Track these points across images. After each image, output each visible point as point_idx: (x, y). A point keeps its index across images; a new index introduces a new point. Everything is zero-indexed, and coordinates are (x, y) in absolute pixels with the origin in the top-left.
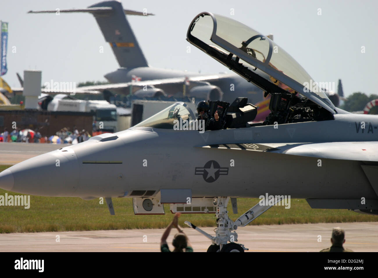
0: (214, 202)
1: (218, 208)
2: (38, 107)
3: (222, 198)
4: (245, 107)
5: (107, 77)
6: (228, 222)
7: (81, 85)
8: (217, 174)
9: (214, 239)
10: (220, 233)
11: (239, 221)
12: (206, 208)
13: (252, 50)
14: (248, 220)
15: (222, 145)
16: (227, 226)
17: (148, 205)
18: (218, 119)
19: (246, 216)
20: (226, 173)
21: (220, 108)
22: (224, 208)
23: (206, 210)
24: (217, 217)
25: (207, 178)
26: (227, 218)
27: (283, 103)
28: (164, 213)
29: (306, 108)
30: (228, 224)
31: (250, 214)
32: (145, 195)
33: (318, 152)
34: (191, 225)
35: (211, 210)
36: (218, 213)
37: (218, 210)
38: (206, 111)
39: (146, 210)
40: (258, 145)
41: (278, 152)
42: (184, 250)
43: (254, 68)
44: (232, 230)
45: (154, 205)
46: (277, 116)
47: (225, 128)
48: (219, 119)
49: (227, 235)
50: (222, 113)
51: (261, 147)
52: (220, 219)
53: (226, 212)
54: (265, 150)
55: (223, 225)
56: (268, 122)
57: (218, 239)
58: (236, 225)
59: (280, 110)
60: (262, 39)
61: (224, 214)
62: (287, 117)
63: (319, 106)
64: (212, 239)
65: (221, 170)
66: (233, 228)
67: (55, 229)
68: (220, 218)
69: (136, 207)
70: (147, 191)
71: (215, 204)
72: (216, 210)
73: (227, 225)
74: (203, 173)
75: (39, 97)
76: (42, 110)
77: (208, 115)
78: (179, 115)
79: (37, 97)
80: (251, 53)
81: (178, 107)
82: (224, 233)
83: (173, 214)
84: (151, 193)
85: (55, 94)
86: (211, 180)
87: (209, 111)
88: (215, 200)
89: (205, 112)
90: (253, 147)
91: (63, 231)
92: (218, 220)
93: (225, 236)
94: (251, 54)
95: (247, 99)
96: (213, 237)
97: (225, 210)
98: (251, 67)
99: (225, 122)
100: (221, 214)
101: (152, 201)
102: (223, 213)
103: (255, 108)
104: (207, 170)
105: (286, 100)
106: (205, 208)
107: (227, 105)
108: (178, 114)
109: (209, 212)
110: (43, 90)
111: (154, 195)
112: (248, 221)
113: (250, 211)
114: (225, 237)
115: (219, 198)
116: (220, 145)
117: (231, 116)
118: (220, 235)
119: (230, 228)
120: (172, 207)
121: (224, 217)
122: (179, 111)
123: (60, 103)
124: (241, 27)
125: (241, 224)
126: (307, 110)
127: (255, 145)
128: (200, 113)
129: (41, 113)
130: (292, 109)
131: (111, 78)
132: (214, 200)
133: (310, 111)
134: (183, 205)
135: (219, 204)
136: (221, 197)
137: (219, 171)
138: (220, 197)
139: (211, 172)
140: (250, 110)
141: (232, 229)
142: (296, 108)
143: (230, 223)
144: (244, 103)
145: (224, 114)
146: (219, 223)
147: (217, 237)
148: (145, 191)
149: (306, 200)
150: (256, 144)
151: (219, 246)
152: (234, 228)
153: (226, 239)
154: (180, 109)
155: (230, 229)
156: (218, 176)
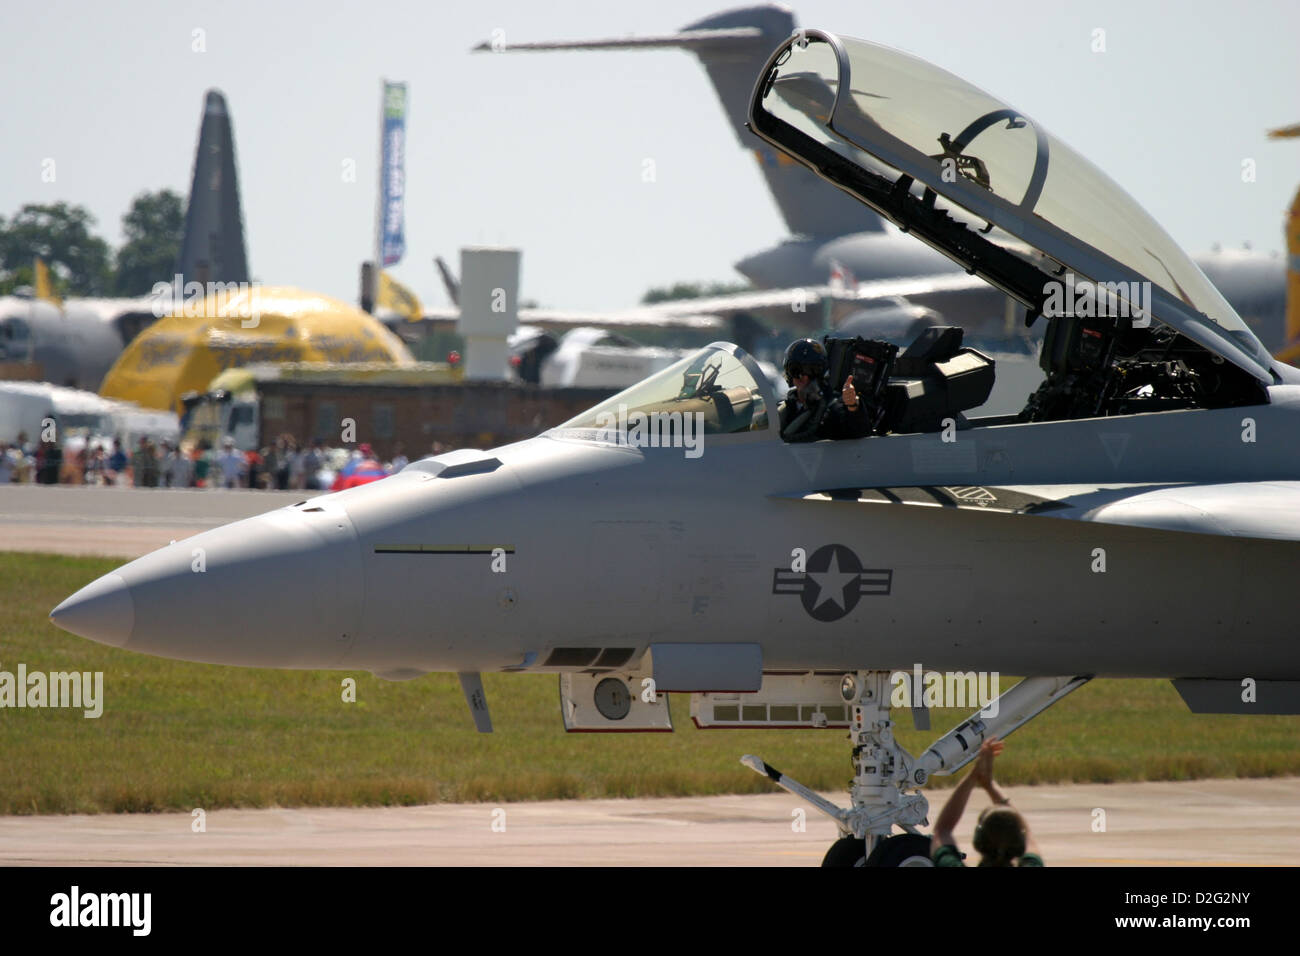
0: (845, 688)
1: (858, 711)
2: (508, 375)
3: (874, 675)
4: (952, 360)
5: (743, 267)
6: (892, 758)
7: (655, 298)
8: (852, 593)
9: (843, 816)
10: (864, 796)
11: (933, 754)
12: (819, 710)
13: (976, 163)
14: (967, 751)
15: (872, 490)
16: (891, 772)
17: (614, 699)
18: (855, 405)
19: (959, 737)
20: (884, 588)
21: (862, 361)
22: (880, 709)
23: (818, 718)
24: (855, 741)
25: (816, 606)
26: (890, 745)
27: (1088, 346)
28: (670, 726)
29: (1169, 364)
30: (892, 764)
31: (972, 732)
32: (597, 665)
33: (1205, 513)
34: (763, 768)
35: (837, 717)
36: (859, 726)
37: (859, 718)
38: (815, 376)
39: (605, 716)
40: (994, 492)
41: (1064, 514)
42: (1015, 862)
43: (983, 223)
44: (907, 787)
45: (634, 698)
46: (1068, 391)
47: (882, 433)
48: (861, 405)
49: (889, 803)
50: (869, 381)
51: (1004, 499)
52: (865, 749)
53: (887, 724)
54: (1021, 509)
55: (875, 768)
56: (1035, 410)
57: (859, 817)
58: (922, 770)
59: (1076, 369)
60: (1014, 125)
61: (879, 732)
62: (1102, 395)
63: (1217, 358)
64: (839, 818)
65: (864, 576)
66: (911, 778)
67: (570, 792)
68: (865, 746)
69: (571, 706)
70: (602, 652)
71: (849, 695)
72: (851, 719)
73: (890, 768)
74: (801, 587)
75: (513, 340)
76: (519, 382)
77: (822, 389)
78: (719, 387)
79: (504, 338)
80: (973, 172)
81: (714, 360)
82: (880, 796)
83: (702, 730)
84: (619, 656)
85: (567, 327)
86: (829, 613)
87: (827, 374)
88: (849, 681)
89: (812, 378)
90: (978, 498)
91: (594, 798)
92: (857, 751)
93: (884, 806)
94: (974, 174)
95: (960, 332)
96: (841, 811)
97: (885, 715)
98: (975, 222)
99: (883, 412)
100: (869, 729)
101: (628, 685)
102: (876, 726)
103: (986, 364)
104: (816, 577)
105: (1098, 335)
106: (815, 711)
107: (889, 353)
108: (716, 383)
109: (829, 723)
110: (524, 314)
111: (629, 664)
112: (966, 757)
113: (972, 721)
114: (885, 809)
115: (862, 674)
116: (864, 492)
117: (903, 390)
118: (867, 801)
119: (901, 779)
120: (697, 705)
121: (878, 741)
122: (718, 373)
123: (586, 360)
124: (942, 83)
125: (939, 764)
126: (1172, 371)
127: (983, 492)
128: (794, 380)
129: (521, 394)
130: (1124, 366)
131: (760, 271)
132: (844, 683)
133: (1183, 373)
134: (738, 699)
135: (863, 695)
136: (870, 672)
137: (857, 582)
138: (866, 672)
139: (832, 584)
140: (968, 368)
141: (908, 782)
142: (1135, 364)
143: (903, 763)
144: (952, 345)
145: (880, 383)
146: (863, 763)
147: (854, 811)
148: (596, 651)
149: (1172, 682)
150: (988, 489)
151: (862, 843)
152: (916, 780)
153: (888, 816)
154: (720, 366)
155: (902, 782)
156: (856, 600)
